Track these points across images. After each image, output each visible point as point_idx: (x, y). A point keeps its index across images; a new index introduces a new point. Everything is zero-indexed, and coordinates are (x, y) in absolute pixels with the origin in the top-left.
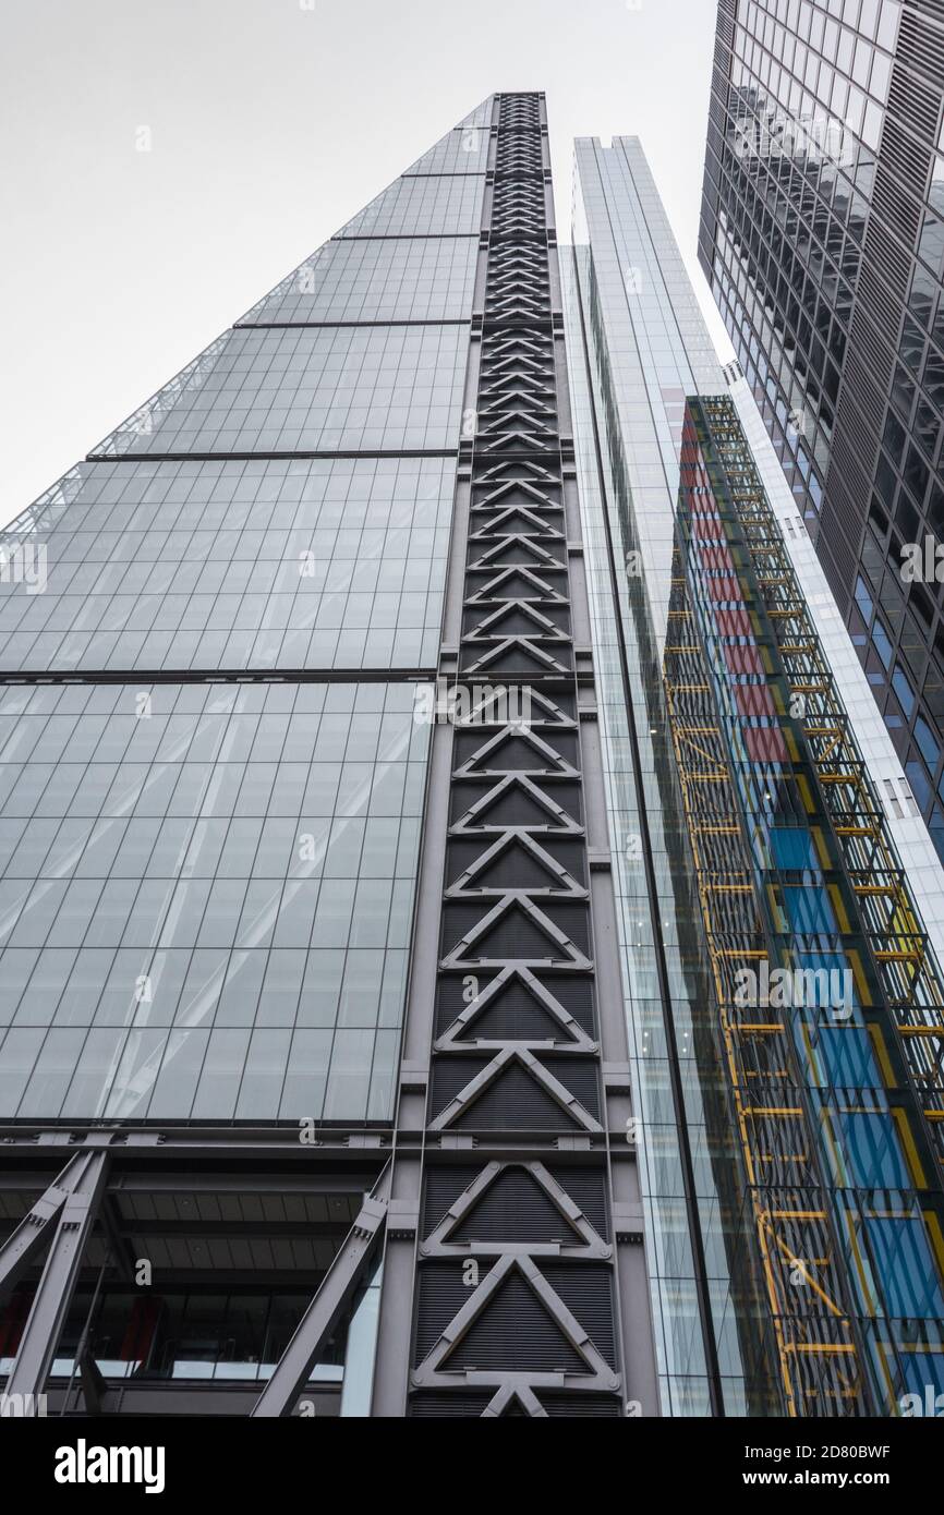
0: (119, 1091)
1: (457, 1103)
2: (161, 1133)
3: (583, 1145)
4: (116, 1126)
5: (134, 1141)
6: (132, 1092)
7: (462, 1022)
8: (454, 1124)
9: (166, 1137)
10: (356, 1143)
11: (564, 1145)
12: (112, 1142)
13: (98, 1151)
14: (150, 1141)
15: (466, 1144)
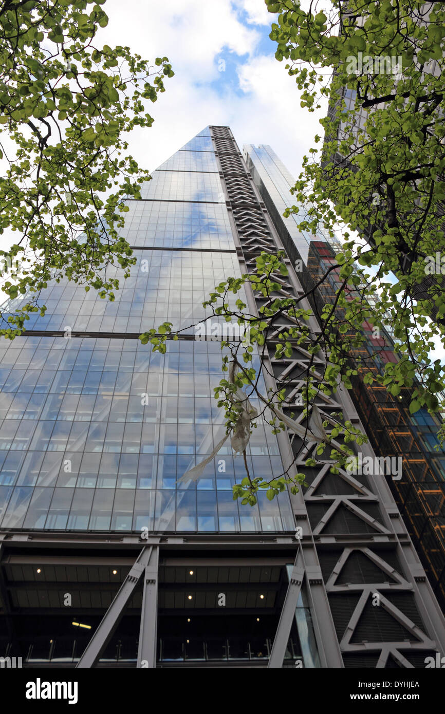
0: (158, 518)
1: (322, 524)
2: (184, 538)
3: (386, 540)
4: (161, 535)
5: (171, 541)
6: (163, 519)
7: (313, 488)
8: (323, 531)
9: (186, 539)
10: (280, 541)
11: (377, 540)
12: (160, 542)
13: (155, 546)
14: (180, 542)
15: (332, 541)
